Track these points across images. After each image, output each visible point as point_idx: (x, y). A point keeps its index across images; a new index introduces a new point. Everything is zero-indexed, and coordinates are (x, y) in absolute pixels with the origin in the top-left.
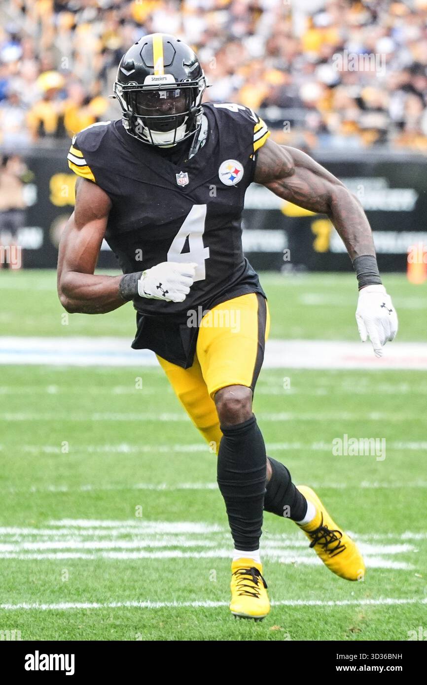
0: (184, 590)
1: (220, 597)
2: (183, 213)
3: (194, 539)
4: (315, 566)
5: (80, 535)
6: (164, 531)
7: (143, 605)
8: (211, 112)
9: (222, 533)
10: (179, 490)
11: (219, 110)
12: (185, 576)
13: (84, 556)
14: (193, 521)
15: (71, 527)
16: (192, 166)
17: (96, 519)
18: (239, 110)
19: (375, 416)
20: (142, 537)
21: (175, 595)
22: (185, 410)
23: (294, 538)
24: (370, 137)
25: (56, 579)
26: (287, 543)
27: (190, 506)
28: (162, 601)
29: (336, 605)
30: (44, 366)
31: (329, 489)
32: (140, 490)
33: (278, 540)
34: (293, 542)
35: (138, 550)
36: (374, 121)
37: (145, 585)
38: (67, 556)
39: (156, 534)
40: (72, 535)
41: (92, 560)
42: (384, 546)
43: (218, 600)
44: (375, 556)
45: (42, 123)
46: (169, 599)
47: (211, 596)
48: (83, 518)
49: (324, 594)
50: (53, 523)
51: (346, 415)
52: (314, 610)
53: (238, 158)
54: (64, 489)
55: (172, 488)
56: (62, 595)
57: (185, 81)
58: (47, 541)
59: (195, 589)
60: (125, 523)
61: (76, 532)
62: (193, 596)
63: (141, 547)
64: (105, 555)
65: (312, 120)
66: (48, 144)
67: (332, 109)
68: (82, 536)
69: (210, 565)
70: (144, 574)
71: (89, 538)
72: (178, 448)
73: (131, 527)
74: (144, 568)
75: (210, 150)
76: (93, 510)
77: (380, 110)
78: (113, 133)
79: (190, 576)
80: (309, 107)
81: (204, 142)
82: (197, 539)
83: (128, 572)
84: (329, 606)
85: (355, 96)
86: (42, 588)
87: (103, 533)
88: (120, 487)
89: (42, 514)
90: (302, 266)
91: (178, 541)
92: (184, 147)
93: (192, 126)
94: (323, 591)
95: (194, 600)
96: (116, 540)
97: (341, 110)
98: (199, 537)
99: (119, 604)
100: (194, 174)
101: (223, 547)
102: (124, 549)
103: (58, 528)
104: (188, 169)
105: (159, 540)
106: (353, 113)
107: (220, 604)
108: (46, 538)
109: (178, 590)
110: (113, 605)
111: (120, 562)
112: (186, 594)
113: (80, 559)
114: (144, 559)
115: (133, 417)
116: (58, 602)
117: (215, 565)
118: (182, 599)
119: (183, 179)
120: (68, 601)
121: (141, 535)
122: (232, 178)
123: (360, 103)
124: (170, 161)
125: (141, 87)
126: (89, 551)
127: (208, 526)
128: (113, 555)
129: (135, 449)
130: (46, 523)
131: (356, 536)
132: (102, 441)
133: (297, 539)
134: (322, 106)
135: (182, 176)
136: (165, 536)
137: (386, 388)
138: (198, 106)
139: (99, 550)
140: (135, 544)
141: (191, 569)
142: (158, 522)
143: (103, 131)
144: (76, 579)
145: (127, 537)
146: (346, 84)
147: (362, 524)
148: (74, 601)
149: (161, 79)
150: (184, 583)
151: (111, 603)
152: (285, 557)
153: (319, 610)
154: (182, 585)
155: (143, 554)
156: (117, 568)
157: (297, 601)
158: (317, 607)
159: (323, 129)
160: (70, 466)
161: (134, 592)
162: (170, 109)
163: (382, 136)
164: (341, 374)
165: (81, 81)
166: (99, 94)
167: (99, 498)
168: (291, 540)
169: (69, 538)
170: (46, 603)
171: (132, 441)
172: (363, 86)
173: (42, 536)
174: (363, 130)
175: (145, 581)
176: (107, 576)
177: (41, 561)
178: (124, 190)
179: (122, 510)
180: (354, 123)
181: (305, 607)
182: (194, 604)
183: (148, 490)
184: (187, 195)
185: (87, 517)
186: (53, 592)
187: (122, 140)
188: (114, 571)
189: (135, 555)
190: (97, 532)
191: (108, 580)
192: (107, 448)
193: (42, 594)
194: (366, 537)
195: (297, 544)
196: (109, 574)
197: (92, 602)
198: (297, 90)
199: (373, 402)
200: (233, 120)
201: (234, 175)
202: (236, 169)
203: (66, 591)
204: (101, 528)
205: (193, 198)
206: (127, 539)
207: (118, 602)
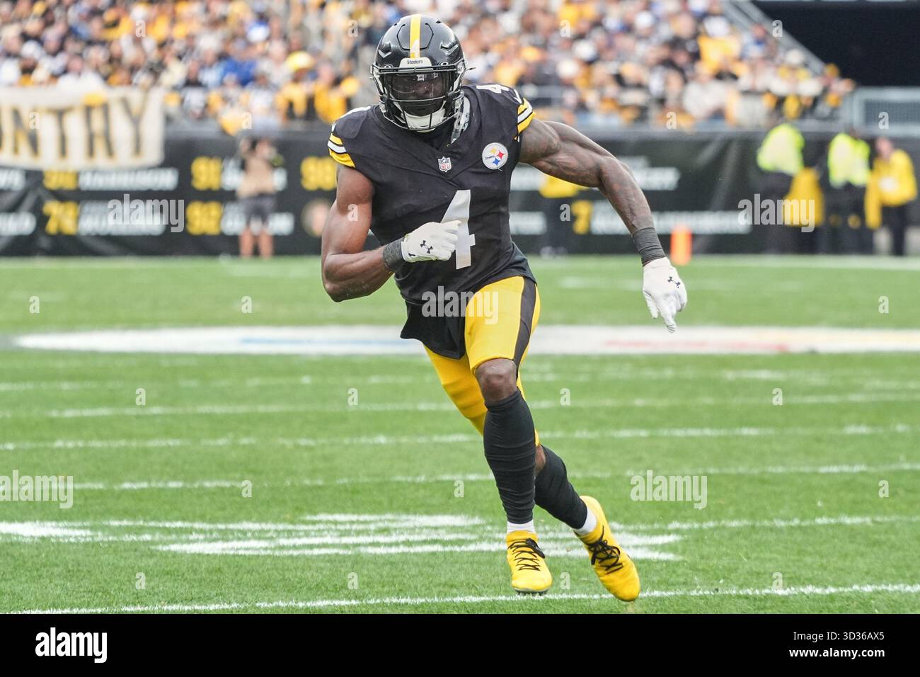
0: (445, 585)
1: (482, 592)
2: (446, 199)
3: (455, 532)
4: (579, 557)
5: (337, 530)
6: (424, 525)
7: (403, 601)
8: (472, 93)
9: (483, 526)
10: (438, 482)
11: (482, 92)
12: (445, 570)
13: (341, 552)
14: (453, 514)
15: (328, 522)
16: (455, 151)
17: (353, 513)
18: (502, 91)
19: (639, 402)
20: (401, 531)
21: (435, 590)
22: (451, 400)
23: (557, 530)
24: (630, 115)
25: (312, 576)
26: (551, 535)
27: (450, 498)
28: (421, 597)
29: (601, 599)
30: (297, 356)
31: (594, 479)
32: (398, 483)
33: (542, 532)
34: (556, 534)
35: (397, 544)
36: (634, 97)
37: (405, 581)
38: (323, 551)
39: (415, 527)
40: (328, 530)
41: (350, 556)
42: (651, 537)
43: (480, 595)
44: (642, 547)
45: (291, 105)
46: (430, 595)
47: (473, 591)
48: (340, 513)
49: (589, 587)
50: (308, 518)
51: (609, 402)
52: (579, 604)
53: (502, 141)
54: (320, 482)
55: (432, 480)
56: (319, 593)
57: (442, 65)
58: (303, 536)
59: (456, 583)
60: (383, 517)
61: (333, 527)
62: (454, 591)
63: (399, 541)
64: (362, 550)
65: (570, 98)
66: (298, 126)
67: (591, 86)
68: (339, 530)
69: (471, 559)
70: (404, 569)
71: (347, 533)
72: (436, 438)
73: (389, 520)
74: (403, 563)
75: (473, 134)
76: (349, 504)
77: (639, 86)
78: (373, 119)
79: (451, 571)
80: (567, 84)
81: (467, 125)
82: (458, 533)
83: (387, 568)
84: (595, 599)
85: (614, 72)
86: (298, 586)
87: (361, 527)
88: (377, 480)
89: (297, 508)
90: (562, 249)
91: (438, 535)
92: (445, 131)
93: (450, 110)
94: (588, 585)
95: (455, 596)
96: (374, 535)
97: (600, 87)
98: (460, 530)
99: (378, 601)
100: (456, 158)
101: (484, 540)
102: (382, 544)
103: (314, 523)
104: (451, 154)
105: (419, 534)
106: (612, 90)
107: (482, 599)
108: (302, 534)
109: (439, 585)
110: (372, 602)
111: (378, 557)
112: (446, 589)
113: (337, 555)
114: (403, 554)
115: (389, 407)
116: (315, 600)
117: (476, 559)
118: (443, 595)
119: (445, 164)
120: (325, 598)
121: (400, 528)
122: (496, 162)
123: (619, 79)
124: (432, 146)
125: (397, 70)
126: (346, 546)
127: (468, 518)
128: (371, 550)
129: (392, 440)
130: (302, 518)
131: (622, 527)
132: (358, 432)
133: (561, 531)
134: (580, 83)
135: (444, 161)
136: (424, 530)
137: (650, 373)
138: (457, 90)
139: (358, 545)
140: (393, 538)
141: (452, 563)
142: (417, 516)
143: (363, 117)
144: (333, 575)
145: (385, 531)
146: (604, 61)
147: (627, 514)
148: (332, 598)
149: (416, 62)
150: (445, 578)
151: (369, 599)
152: (549, 550)
153: (585, 604)
154: (443, 580)
155: (402, 549)
156: (375, 564)
157: (562, 594)
158: (582, 600)
159: (582, 107)
160: (325, 458)
161: (393, 588)
162: (427, 92)
163: (642, 113)
164: (604, 360)
165: (331, 61)
166: (350, 74)
167: (355, 492)
168: (555, 531)
169: (326, 533)
170: (302, 601)
171: (389, 432)
172: (622, 62)
173: (298, 531)
174: (623, 108)
175: (405, 576)
176: (366, 572)
177: (297, 557)
178: (385, 177)
179: (380, 503)
180: (614, 100)
181: (569, 600)
182: (455, 600)
183: (406, 482)
184: (450, 180)
185: (343, 510)
186: (310, 589)
187: (382, 126)
188: (373, 566)
189: (393, 550)
190: (355, 527)
191: (366, 575)
192: (363, 440)
193: (299, 592)
194: (631, 528)
195: (561, 536)
196: (368, 570)
197: (350, 599)
198: (555, 67)
199: (637, 388)
200: (496, 101)
201: (498, 158)
202: (500, 153)
203: (323, 588)
204: (358, 522)
205: (455, 183)
206: (386, 533)
207: (377, 598)
